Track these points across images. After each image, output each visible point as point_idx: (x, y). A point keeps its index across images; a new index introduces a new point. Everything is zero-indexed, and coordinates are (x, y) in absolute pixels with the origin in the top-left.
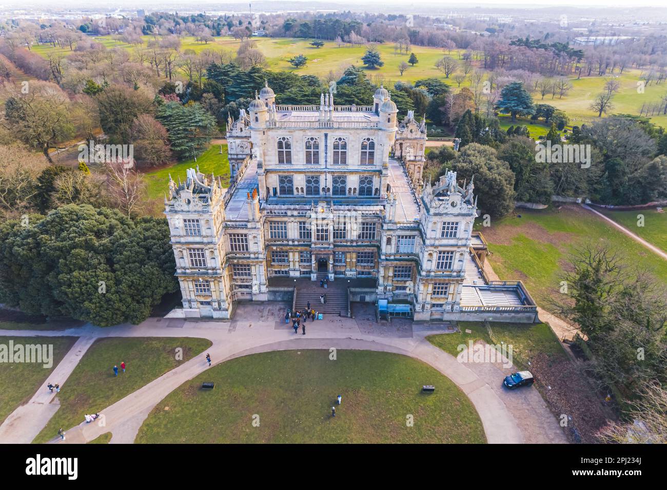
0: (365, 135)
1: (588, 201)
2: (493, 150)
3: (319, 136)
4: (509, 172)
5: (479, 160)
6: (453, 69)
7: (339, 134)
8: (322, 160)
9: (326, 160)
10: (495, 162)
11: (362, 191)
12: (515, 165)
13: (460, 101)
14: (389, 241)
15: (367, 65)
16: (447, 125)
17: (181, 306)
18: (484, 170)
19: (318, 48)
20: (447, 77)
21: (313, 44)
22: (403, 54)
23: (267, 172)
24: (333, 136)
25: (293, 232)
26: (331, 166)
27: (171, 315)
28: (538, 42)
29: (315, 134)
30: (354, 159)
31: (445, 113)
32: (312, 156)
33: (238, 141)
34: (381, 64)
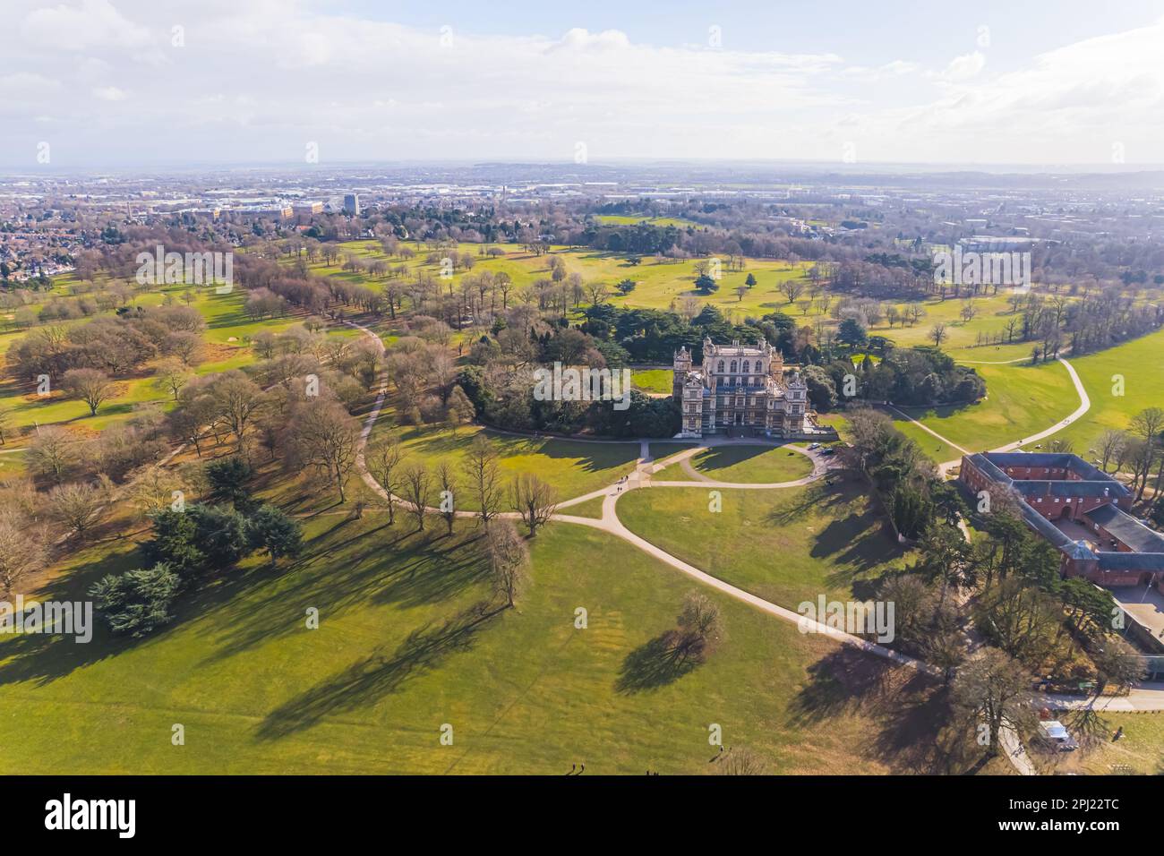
0: (757, 359)
1: (891, 403)
2: (822, 369)
3: (737, 359)
4: (832, 381)
5: (813, 374)
6: (798, 294)
7: (746, 359)
8: (738, 370)
9: (740, 370)
10: (823, 376)
11: (755, 385)
12: (837, 378)
13: (803, 335)
14: (771, 404)
15: (700, 289)
16: (794, 355)
17: (681, 432)
18: (817, 379)
19: (634, 265)
20: (792, 302)
21: (628, 261)
22: (736, 271)
23: (713, 375)
24: (743, 360)
25: (727, 402)
26: (742, 373)
27: (676, 436)
28: (896, 257)
29: (736, 359)
30: (752, 370)
31: (791, 345)
32: (733, 369)
33: (681, 363)
34: (716, 288)
